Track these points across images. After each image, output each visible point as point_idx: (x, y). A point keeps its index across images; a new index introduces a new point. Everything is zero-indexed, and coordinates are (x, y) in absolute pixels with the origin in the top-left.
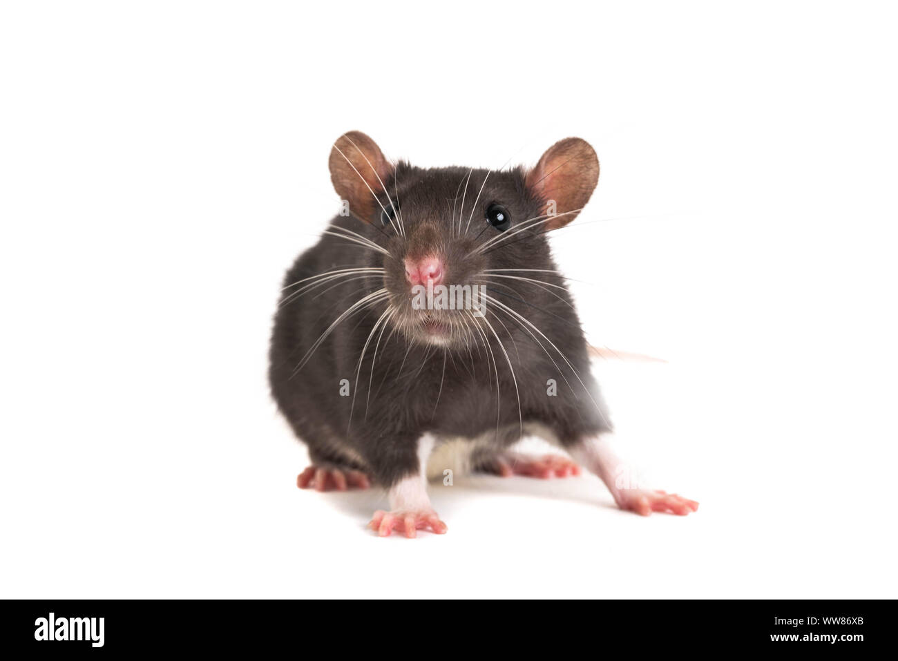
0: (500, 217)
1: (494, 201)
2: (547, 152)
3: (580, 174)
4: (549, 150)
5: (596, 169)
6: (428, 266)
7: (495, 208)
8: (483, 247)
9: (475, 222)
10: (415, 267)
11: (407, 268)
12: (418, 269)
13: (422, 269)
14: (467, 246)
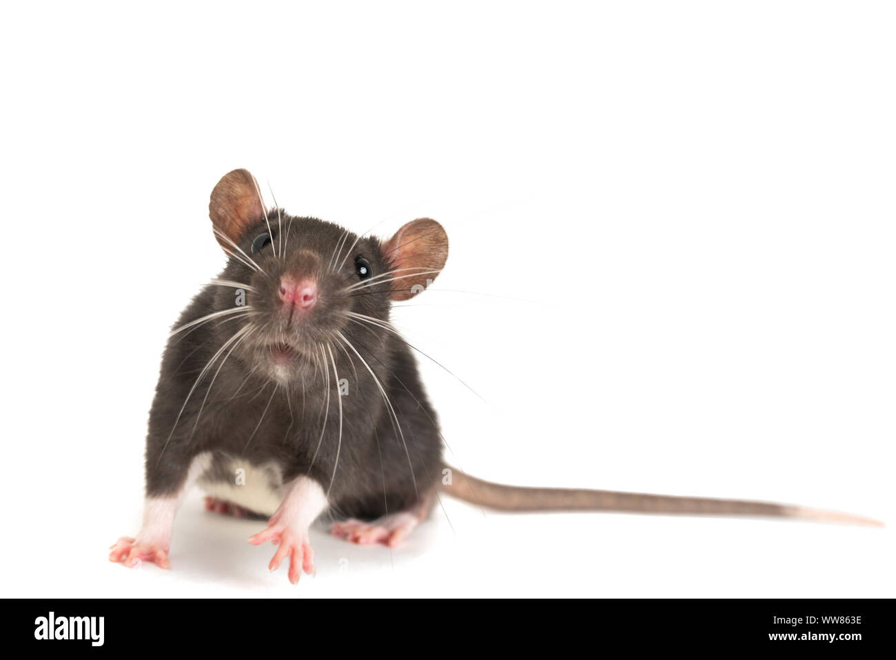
0: (363, 271)
1: (361, 255)
2: (406, 225)
3: (430, 255)
4: (409, 223)
5: (445, 253)
6: (306, 287)
7: (360, 261)
8: (349, 289)
9: (346, 267)
10: (293, 286)
11: (284, 285)
12: (296, 287)
13: (299, 288)
14: (339, 283)
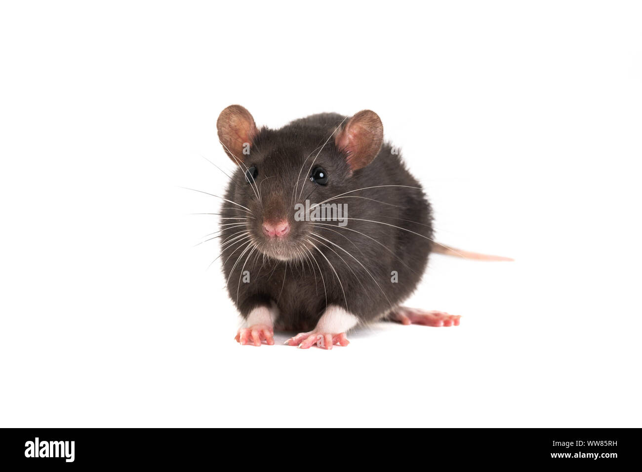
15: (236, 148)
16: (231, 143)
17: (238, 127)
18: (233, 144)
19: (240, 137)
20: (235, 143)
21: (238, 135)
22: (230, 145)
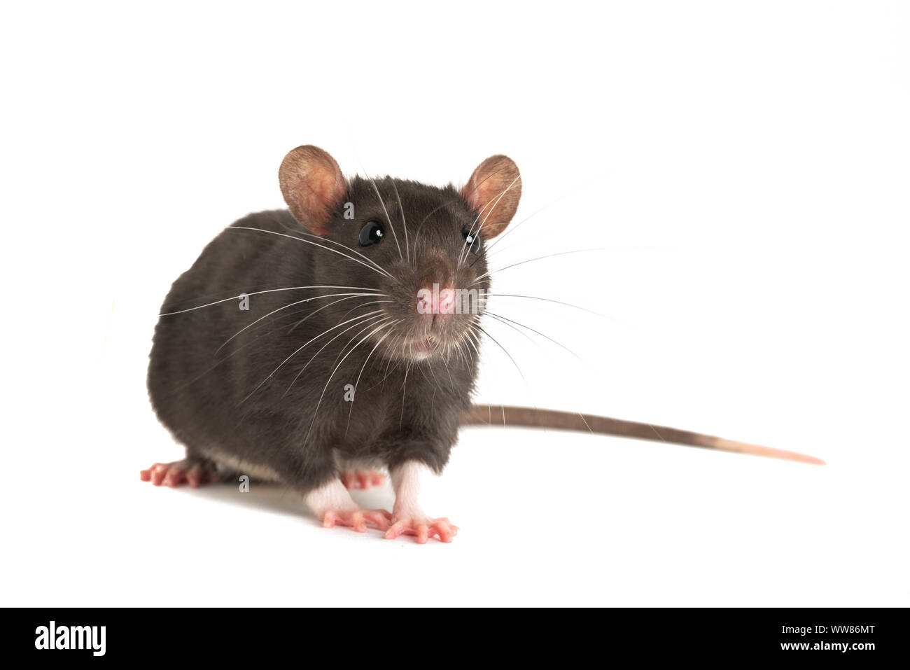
3: (506, 188)
15: (310, 208)
16: (302, 202)
17: (310, 177)
18: (304, 202)
19: (313, 191)
20: (308, 202)
21: (311, 189)
22: (300, 204)
